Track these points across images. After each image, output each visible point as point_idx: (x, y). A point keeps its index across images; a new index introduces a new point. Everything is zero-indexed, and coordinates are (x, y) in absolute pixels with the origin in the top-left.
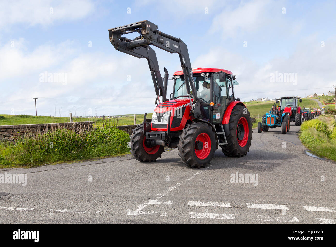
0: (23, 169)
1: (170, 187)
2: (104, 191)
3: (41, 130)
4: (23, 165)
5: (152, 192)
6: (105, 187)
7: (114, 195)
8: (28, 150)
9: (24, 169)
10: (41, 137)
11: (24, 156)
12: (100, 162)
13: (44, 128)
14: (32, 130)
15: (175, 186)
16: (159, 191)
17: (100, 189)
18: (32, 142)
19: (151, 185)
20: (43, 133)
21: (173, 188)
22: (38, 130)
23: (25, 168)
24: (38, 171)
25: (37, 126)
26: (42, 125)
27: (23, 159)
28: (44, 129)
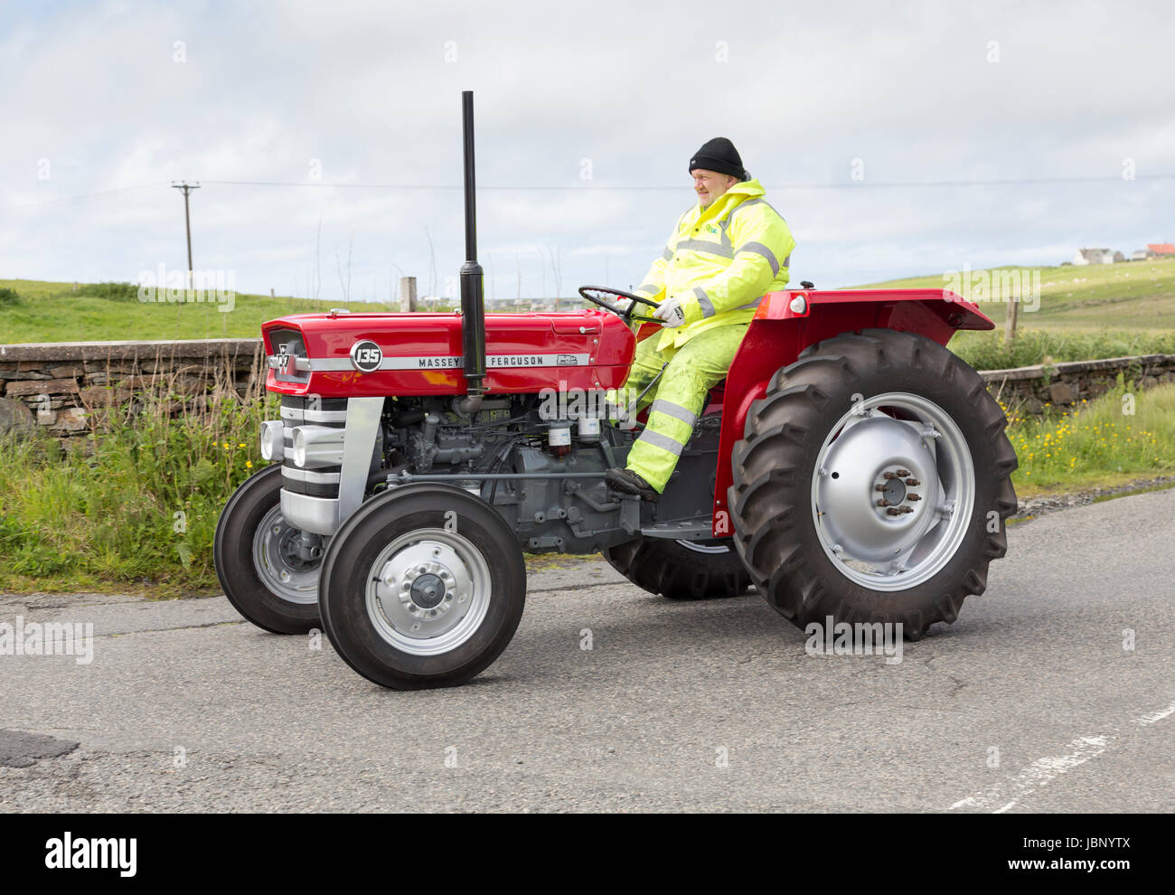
0: (141, 605)
1: (1037, 757)
2: (626, 763)
3: (241, 376)
4: (138, 579)
5: (921, 781)
6: (630, 738)
7: (687, 789)
8: (166, 495)
9: (146, 605)
10: (241, 417)
11: (142, 527)
12: (582, 582)
13: (256, 362)
14: (190, 374)
15: (1071, 752)
16: (969, 782)
17: (595, 746)
18: (189, 447)
19: (916, 739)
20: (249, 390)
21: (1059, 763)
22: (218, 378)
23: (150, 598)
24: (222, 616)
25: (216, 356)
26: (243, 345)
27: (135, 546)
28: (254, 368)
